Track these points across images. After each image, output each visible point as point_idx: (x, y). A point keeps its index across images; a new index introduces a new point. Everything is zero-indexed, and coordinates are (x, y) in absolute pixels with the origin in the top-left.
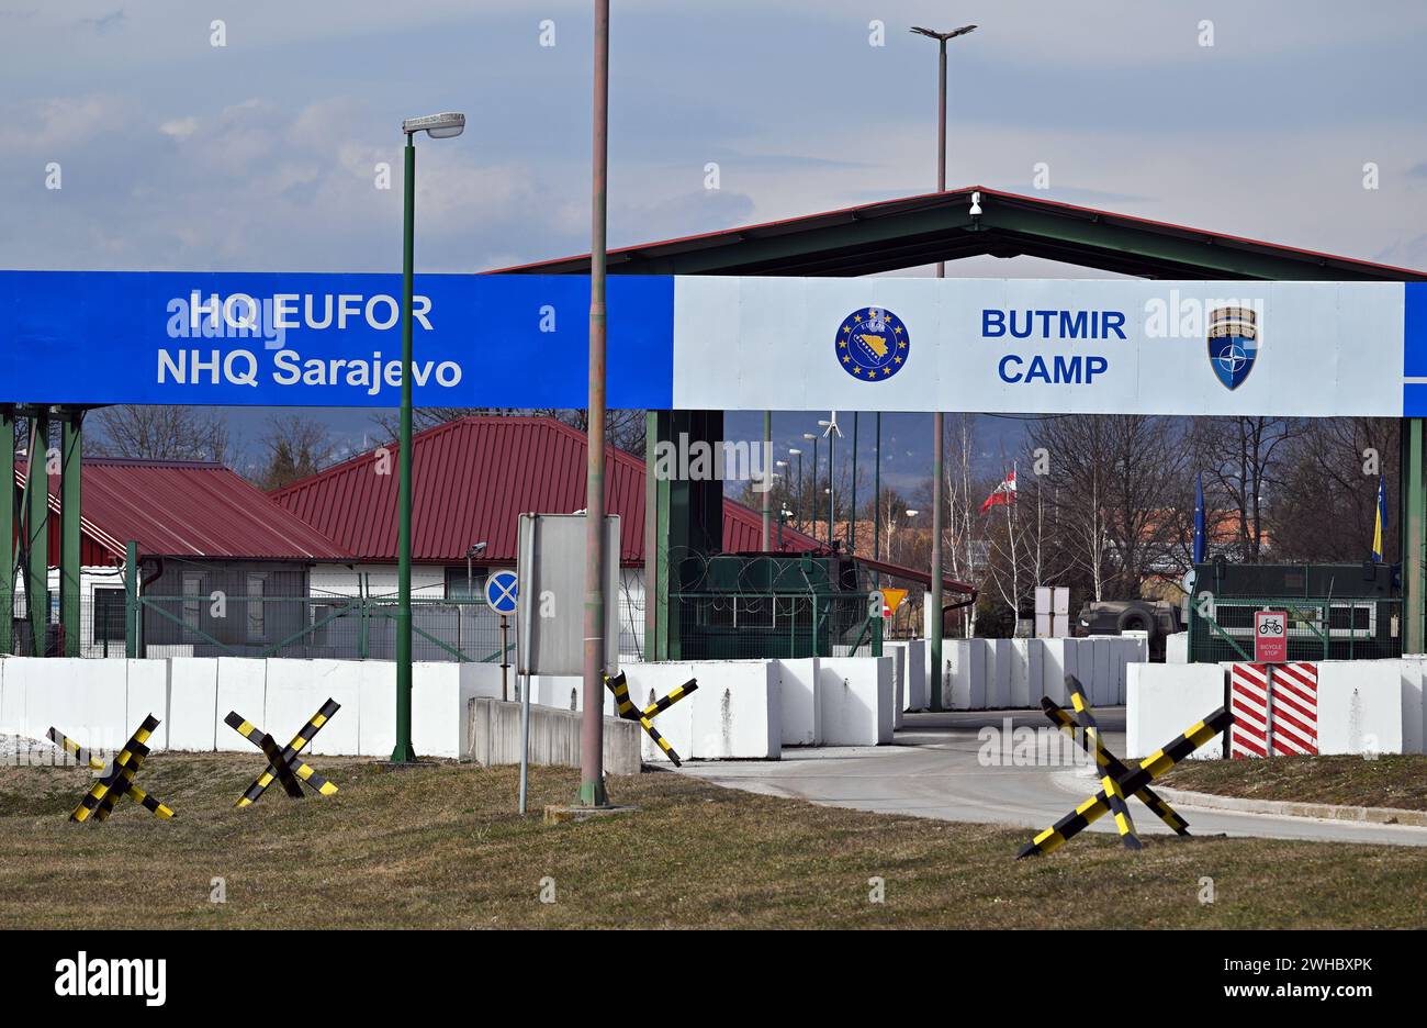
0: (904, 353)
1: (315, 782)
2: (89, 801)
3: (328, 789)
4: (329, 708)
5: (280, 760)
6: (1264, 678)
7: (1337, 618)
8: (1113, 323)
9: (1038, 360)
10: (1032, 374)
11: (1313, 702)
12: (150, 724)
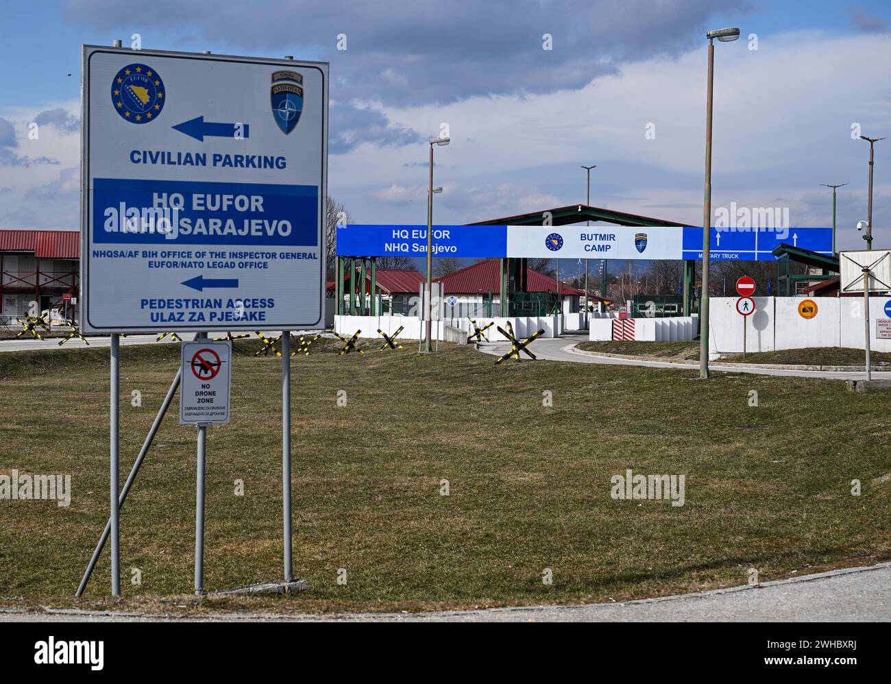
0: (562, 244)
1: (397, 345)
2: (344, 350)
3: (400, 347)
4: (401, 328)
5: (389, 340)
6: (622, 322)
7: (667, 308)
8: (612, 237)
9: (594, 246)
10: (592, 249)
11: (634, 328)
12: (359, 332)
